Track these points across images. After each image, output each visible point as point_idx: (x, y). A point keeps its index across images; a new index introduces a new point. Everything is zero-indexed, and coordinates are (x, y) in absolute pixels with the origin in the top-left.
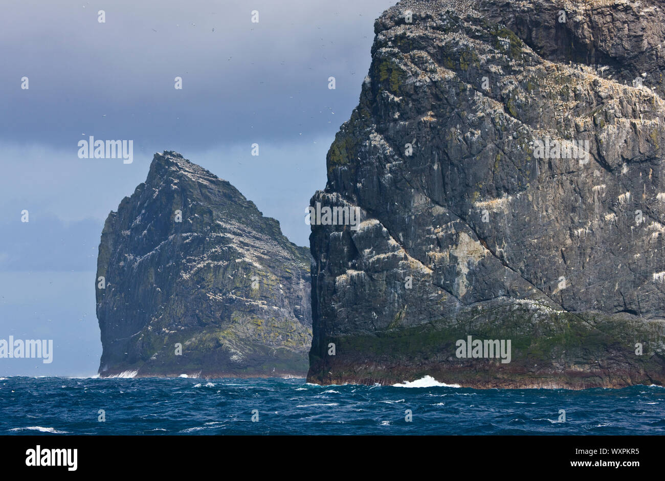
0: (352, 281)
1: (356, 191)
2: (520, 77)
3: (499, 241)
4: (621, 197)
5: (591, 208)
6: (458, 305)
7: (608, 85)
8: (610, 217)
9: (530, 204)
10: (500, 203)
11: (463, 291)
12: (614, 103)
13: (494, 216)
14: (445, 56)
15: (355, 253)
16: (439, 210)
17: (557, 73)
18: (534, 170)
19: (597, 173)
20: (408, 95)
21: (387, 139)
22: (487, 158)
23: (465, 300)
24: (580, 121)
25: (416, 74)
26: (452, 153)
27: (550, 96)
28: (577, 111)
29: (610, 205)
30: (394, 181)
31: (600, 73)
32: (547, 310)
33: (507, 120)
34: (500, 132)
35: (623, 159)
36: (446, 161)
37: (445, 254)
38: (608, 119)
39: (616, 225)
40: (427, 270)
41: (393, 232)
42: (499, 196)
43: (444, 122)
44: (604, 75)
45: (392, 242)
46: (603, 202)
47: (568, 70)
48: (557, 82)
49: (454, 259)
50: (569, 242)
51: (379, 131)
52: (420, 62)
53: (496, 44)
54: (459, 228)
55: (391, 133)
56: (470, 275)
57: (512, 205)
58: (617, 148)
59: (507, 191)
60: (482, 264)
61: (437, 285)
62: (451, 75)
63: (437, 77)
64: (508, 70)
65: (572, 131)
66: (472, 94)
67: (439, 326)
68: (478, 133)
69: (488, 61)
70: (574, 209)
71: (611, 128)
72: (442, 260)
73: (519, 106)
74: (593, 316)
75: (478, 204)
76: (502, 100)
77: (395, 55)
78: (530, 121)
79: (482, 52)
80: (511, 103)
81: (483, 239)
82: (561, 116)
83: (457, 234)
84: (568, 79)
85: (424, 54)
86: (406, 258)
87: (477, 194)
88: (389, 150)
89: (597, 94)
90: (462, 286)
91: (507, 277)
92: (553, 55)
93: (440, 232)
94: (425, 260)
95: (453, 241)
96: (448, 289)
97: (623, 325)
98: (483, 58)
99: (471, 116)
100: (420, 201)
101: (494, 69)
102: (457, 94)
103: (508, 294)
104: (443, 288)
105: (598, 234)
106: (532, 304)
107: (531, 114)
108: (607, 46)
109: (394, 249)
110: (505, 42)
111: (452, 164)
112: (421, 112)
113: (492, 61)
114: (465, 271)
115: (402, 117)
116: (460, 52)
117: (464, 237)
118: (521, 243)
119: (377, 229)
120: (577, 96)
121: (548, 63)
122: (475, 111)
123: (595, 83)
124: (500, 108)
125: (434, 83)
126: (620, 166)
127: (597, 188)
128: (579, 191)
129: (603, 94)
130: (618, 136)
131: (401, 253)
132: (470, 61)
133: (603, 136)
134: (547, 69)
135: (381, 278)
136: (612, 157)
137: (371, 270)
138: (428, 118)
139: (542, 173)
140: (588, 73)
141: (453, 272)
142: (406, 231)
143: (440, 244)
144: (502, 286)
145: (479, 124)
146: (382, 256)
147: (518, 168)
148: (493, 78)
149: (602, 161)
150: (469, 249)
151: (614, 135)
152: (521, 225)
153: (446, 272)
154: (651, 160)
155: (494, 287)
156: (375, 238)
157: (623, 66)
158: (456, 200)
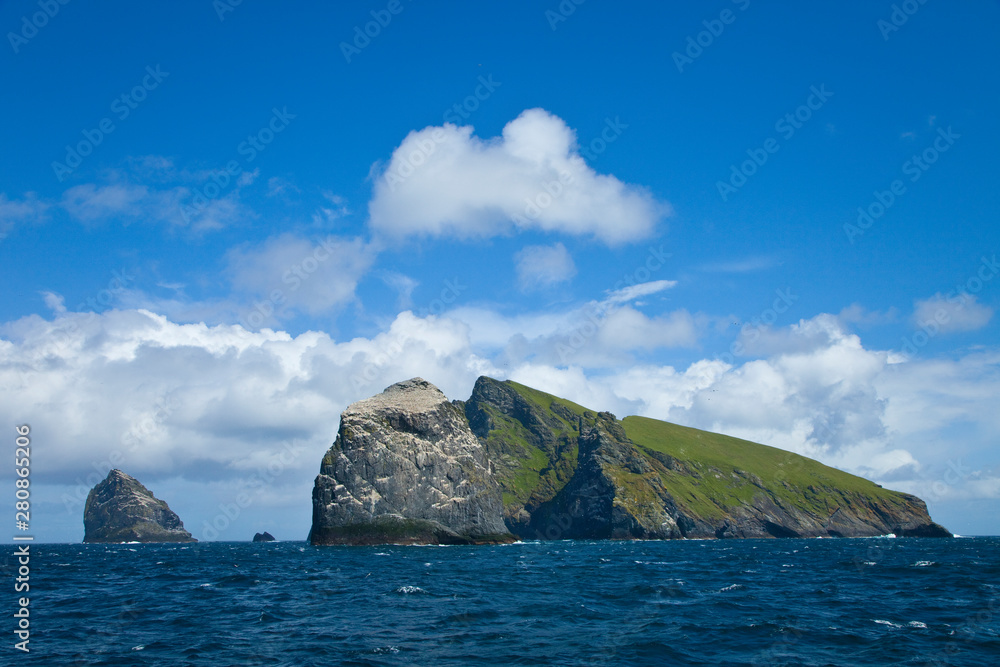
0: (333, 507)
1: (335, 474)
2: (390, 436)
3: (384, 493)
4: (423, 478)
5: (414, 482)
6: (372, 516)
7: (417, 440)
8: (420, 485)
9: (395, 480)
10: (385, 479)
11: (373, 511)
12: (420, 446)
13: (383, 484)
14: (367, 428)
15: (334, 497)
16: (365, 482)
17: (401, 436)
18: (396, 468)
19: (416, 470)
20: (355, 441)
21: (347, 456)
22: (381, 463)
23: (374, 514)
24: (409, 452)
25: (357, 434)
26: (370, 462)
27: (400, 443)
28: (408, 449)
30: (350, 471)
31: (415, 436)
32: (401, 518)
33: (387, 451)
34: (385, 455)
35: (423, 465)
36: (368, 464)
37: (367, 498)
38: (419, 452)
39: (421, 488)
40: (361, 504)
41: (348, 489)
42: (385, 477)
43: (367, 450)
44: (417, 437)
45: (348, 493)
46: (418, 480)
47: (404, 435)
48: (401, 439)
49: (370, 499)
50: (407, 494)
51: (343, 453)
52: (358, 429)
53: (382, 425)
54: (372, 488)
55: (348, 454)
56: (375, 505)
57: (389, 480)
58: (422, 462)
59: (388, 475)
60: (379, 501)
61: (364, 509)
62: (369, 434)
63: (364, 435)
64: (386, 433)
65: (407, 455)
66: (376, 441)
67: (365, 523)
68: (378, 455)
69: (380, 430)
70: (408, 482)
71: (420, 455)
72: (366, 500)
73: (390, 446)
74: (415, 520)
75: (378, 480)
76: (385, 444)
78: (394, 451)
79: (378, 427)
80: (387, 445)
81: (379, 492)
82: (403, 450)
83: (371, 491)
84: (404, 438)
85: (360, 427)
86: (353, 499)
87: (378, 476)
88: (348, 460)
89: (414, 443)
90: (373, 509)
91: (387, 506)
92: (398, 429)
93: (365, 490)
94: (360, 500)
95: (370, 493)
96: (368, 510)
97: (424, 523)
98: (378, 429)
99: (375, 449)
100: (358, 478)
101: (382, 433)
102: (371, 441)
103: (388, 512)
104: (366, 510)
105: (416, 491)
106: (396, 515)
107: (394, 449)
108: (418, 427)
109: (349, 495)
110: (385, 424)
112: (359, 447)
113: (382, 431)
114: (374, 503)
115: (352, 449)
116: (371, 427)
117: (374, 492)
118: (392, 494)
119: (343, 488)
120: (408, 444)
121: (398, 432)
122: (377, 447)
123: (413, 439)
124: (384, 446)
125: (363, 437)
126: (423, 468)
127: (415, 475)
128: (410, 476)
129: (416, 443)
131: (352, 497)
132: (375, 430)
133: (416, 457)
134: (398, 434)
135: (344, 506)
136: (421, 465)
137: (341, 503)
138: (361, 449)
139: (399, 469)
140: (411, 436)
141: (370, 504)
142: (353, 489)
143: (365, 494)
145: (378, 452)
146: (344, 498)
147: (391, 468)
148: (382, 436)
149: (417, 466)
150: (375, 497)
151: (421, 457)
152: (393, 487)
153: (367, 504)
154: (432, 466)
155: (384, 509)
156: (341, 492)
157: (422, 434)
158: (370, 478)
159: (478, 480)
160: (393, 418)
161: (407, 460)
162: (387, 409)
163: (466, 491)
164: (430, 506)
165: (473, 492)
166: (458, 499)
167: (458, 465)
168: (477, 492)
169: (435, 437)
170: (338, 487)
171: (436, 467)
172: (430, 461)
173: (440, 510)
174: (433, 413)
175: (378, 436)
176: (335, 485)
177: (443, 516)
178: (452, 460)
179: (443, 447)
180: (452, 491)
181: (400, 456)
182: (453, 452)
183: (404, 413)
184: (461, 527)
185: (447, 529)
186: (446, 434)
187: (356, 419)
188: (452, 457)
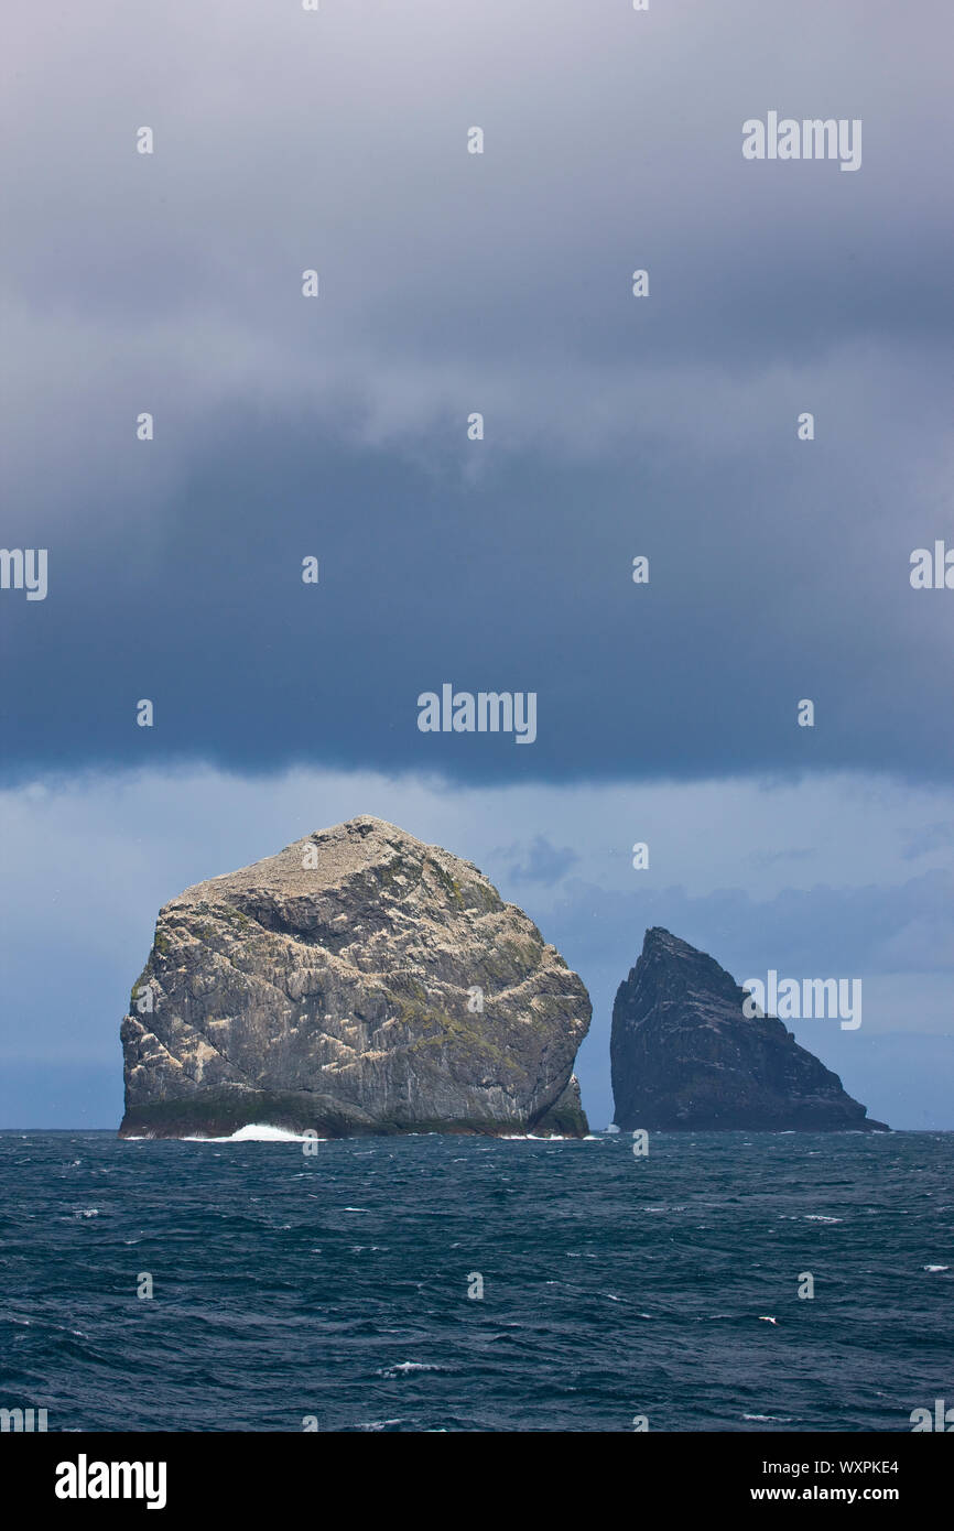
0: (140, 1072)
2: (244, 942)
3: (222, 1045)
4: (302, 1018)
5: (282, 1025)
6: (196, 1086)
7: (300, 947)
8: (294, 1030)
9: (243, 1024)
10: (224, 1023)
11: (200, 1078)
12: (299, 959)
13: (223, 1030)
14: (195, 931)
15: (141, 1056)
16: (188, 1027)
17: (271, 940)
18: (246, 1002)
19: (286, 1003)
20: (170, 955)
21: (160, 983)
22: (217, 994)
23: (200, 1085)
24: (277, 970)
25: (177, 942)
26: (196, 992)
27: (263, 954)
28: (277, 964)
29: (294, 1023)
30: (162, 1010)
31: (295, 940)
32: (249, 1090)
33: (232, 971)
34: (227, 978)
35: (303, 994)
37: (190, 1055)
38: (294, 969)
39: (297, 1035)
40: (180, 1066)
41: (161, 1041)
42: (225, 1018)
43: (191, 972)
44: (297, 941)
45: (161, 1047)
46: (290, 1021)
47: (277, 937)
48: (269, 944)
49: (195, 1058)
50: (268, 1046)
51: (156, 978)
52: (181, 935)
53: (232, 922)
54: (200, 1038)
55: (162, 979)
56: (204, 1068)
57: (232, 1024)
58: (298, 988)
59: (229, 1015)
60: (212, 1061)
61: (185, 1074)
62: (198, 941)
63: (188, 944)
64: (237, 938)
65: (272, 976)
66: (212, 954)
67: (184, 1100)
68: (213, 978)
69: (224, 933)
70: (271, 1027)
71: (295, 975)
72: (188, 1058)
73: (240, 961)
74: (280, 1093)
75: (211, 1023)
76: (230, 958)
77: (164, 930)
78: (246, 971)
79: (221, 927)
80: (234, 959)
81: (212, 1044)
82: (266, 967)
83: (198, 1043)
84: (276, 943)
85: (183, 929)
86: (168, 1057)
87: (211, 1017)
88: (160, 989)
89: (290, 952)
90: (200, 1074)
91: (228, 1070)
92: (270, 928)
93: (188, 1041)
94: (180, 1059)
95: (194, 1046)
96: (191, 1077)
97: (299, 1098)
98: (220, 931)
99: (209, 968)
100: (177, 1022)
101: (227, 937)
102: (202, 954)
103: (228, 1080)
104: (189, 1076)
105: (287, 1041)
106: (241, 1086)
107: (248, 966)
108: (296, 922)
109: (162, 1052)
110: (236, 921)
111: (194, 998)
112: (178, 966)
113: (228, 932)
114: (201, 1065)
115: (167, 970)
116: (205, 928)
117: (202, 1044)
118: (238, 1048)
119: (152, 1040)
120: (279, 954)
121: (268, 933)
122: (212, 965)
123: (290, 946)
124: (228, 962)
125: (186, 948)
126: (301, 998)
127: (285, 1012)
128: (275, 1015)
129: (293, 953)
130: (299, 979)
131: (166, 1053)
132: (211, 933)
133: (289, 980)
134: (266, 936)
135: (153, 1070)
136: (295, 993)
137: (148, 1065)
138: (182, 970)
139: (252, 1003)
140: (288, 939)
141: (194, 1066)
142: (169, 1040)
143: (188, 1048)
144: (224, 1075)
145: (214, 973)
146: (155, 1056)
147: (236, 1001)
148: (226, 944)
149: (288, 995)
150: (204, 1052)
151: (298, 978)
152: (238, 1036)
153: (190, 1066)
154: (320, 994)
155: (219, 1075)
156: (151, 1045)
157: (308, 934)
158: (199, 1021)
159: (418, 1019)
160: (259, 908)
161: (268, 986)
162: (251, 891)
163: (393, 1038)
164: (319, 1067)
165: (405, 1040)
166: (373, 1055)
167: (378, 990)
168: (416, 1041)
169: (335, 939)
170: (147, 1037)
171: (331, 996)
172: (314, 986)
173: (338, 1076)
174: (329, 893)
175: (219, 944)
176: (143, 1034)
177: (345, 1087)
178: (374, 980)
179: (357, 954)
180: (364, 1039)
181: (259, 979)
182: (382, 964)
183: (277, 898)
184: (380, 1107)
185: (351, 1110)
186: (370, 931)
187: (179, 915)
188: (375, 975)
